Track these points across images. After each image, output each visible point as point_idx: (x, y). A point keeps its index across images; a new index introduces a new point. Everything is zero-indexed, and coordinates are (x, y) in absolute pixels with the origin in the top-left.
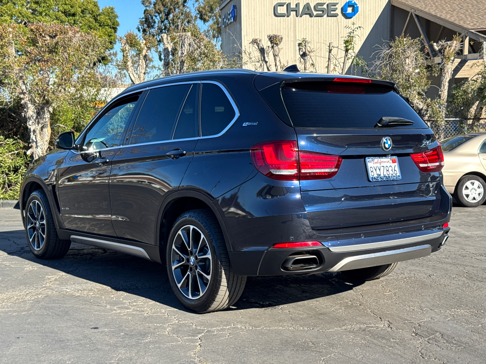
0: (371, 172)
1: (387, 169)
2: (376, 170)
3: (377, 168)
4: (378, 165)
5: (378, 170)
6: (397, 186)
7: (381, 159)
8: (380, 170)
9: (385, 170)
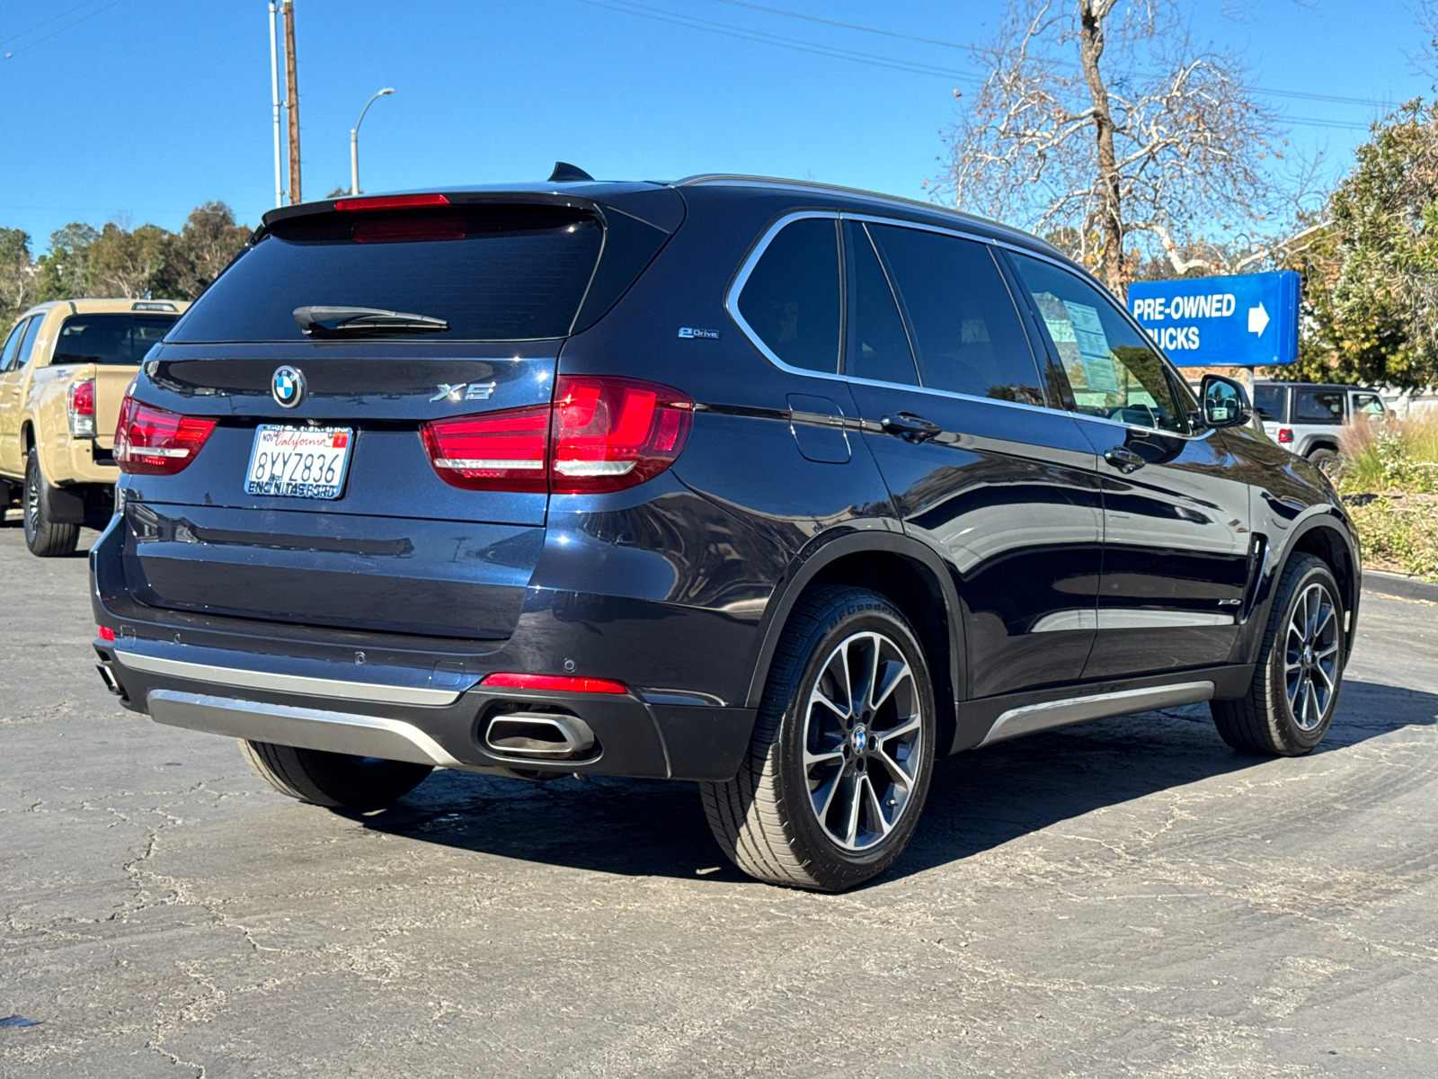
0: (260, 466)
1: (308, 465)
2: (273, 463)
3: (281, 456)
4: (287, 449)
5: (280, 462)
6: (326, 518)
7: (304, 434)
8: (285, 463)
9: (301, 467)
